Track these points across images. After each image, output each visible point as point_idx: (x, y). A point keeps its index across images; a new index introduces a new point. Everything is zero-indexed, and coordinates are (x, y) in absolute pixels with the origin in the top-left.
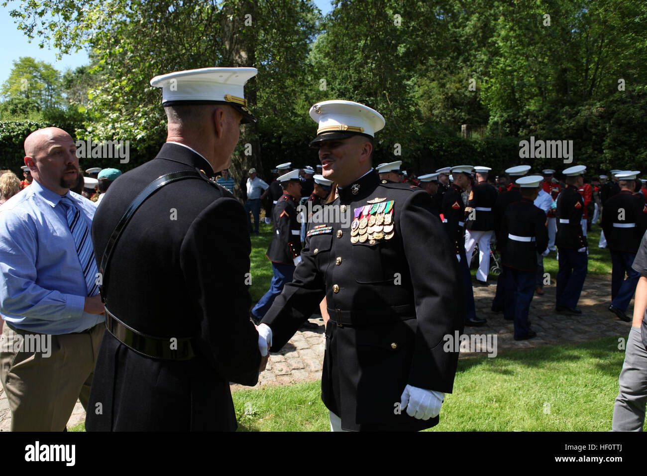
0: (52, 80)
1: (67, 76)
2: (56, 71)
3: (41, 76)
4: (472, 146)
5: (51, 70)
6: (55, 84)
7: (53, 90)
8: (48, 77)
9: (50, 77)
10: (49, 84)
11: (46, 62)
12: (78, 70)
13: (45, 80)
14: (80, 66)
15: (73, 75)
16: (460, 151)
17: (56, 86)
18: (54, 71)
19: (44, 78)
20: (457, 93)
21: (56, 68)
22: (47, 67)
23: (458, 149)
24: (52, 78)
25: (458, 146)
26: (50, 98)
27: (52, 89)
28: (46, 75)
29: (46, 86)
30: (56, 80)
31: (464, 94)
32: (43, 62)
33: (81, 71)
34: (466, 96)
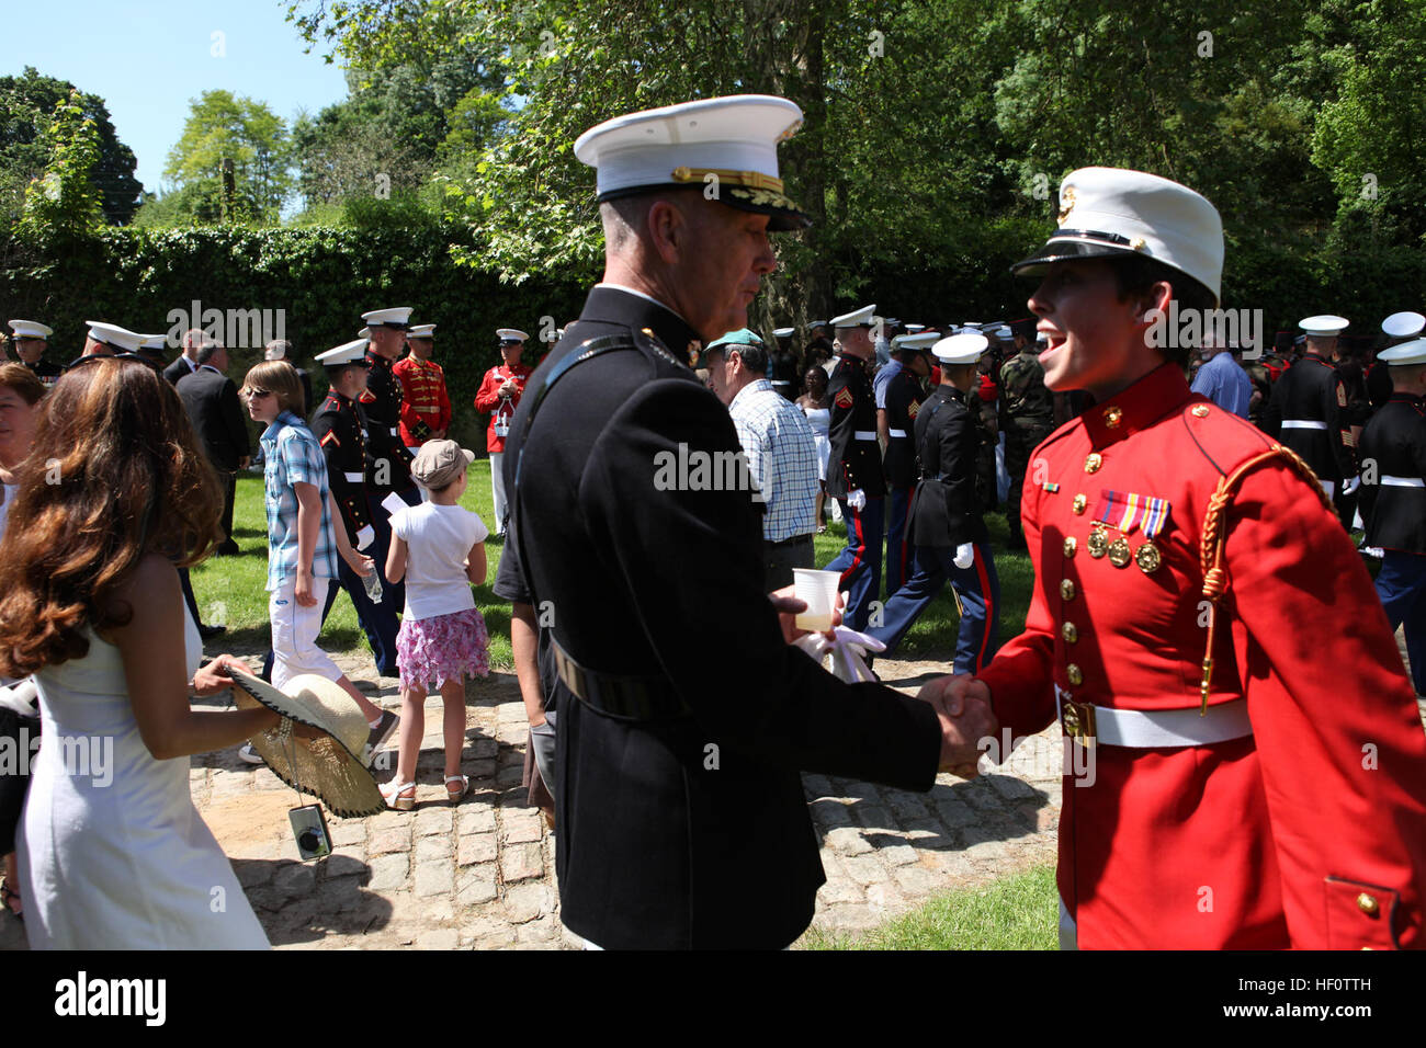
0: (269, 139)
1: (303, 129)
2: (276, 119)
3: (246, 130)
4: (1307, 273)
5: (267, 117)
6: (275, 148)
7: (271, 161)
8: (261, 131)
9: (265, 133)
10: (264, 147)
11: (255, 101)
12: (326, 114)
13: (253, 139)
14: (329, 106)
15: (315, 125)
16: (1277, 285)
17: (275, 153)
18: (272, 118)
19: (252, 136)
20: (1237, 143)
21: (275, 113)
22: (259, 112)
23: (1273, 281)
24: (269, 134)
25: (1274, 274)
26: (263, 178)
27: (266, 160)
28: (256, 128)
29: (254, 151)
30: (276, 138)
31: (1253, 145)
32: (248, 100)
33: (331, 117)
34: (1257, 149)
